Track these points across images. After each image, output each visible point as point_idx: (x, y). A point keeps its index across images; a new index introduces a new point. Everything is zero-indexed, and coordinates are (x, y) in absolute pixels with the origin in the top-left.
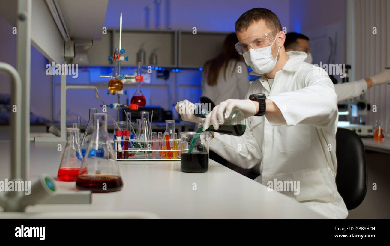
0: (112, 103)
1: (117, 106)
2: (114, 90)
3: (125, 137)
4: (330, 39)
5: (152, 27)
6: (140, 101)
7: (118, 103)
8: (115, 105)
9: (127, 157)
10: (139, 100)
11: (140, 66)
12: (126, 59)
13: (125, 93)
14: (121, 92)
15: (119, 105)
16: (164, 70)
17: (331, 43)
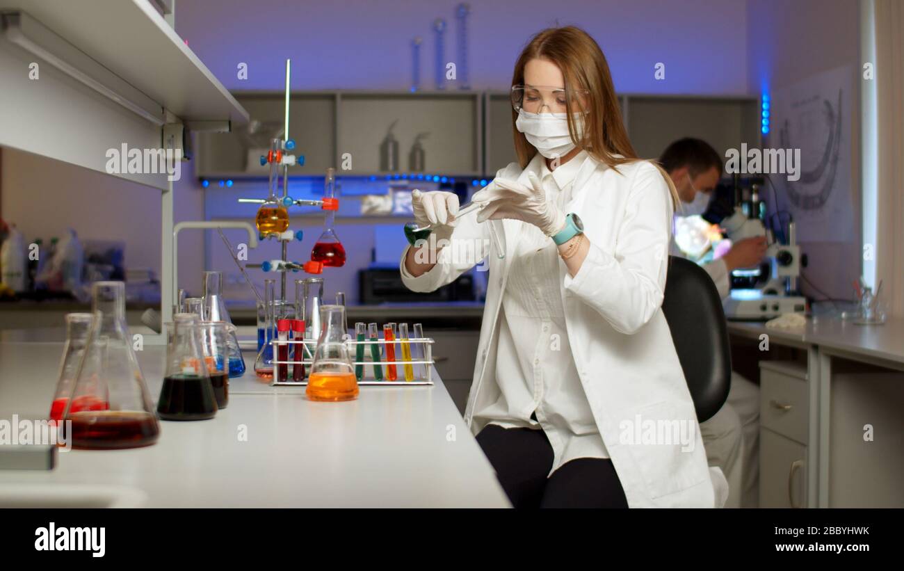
0: (266, 260)
1: (280, 266)
2: (270, 231)
3: (296, 334)
4: (827, 103)
5: (428, 86)
6: (330, 254)
7: (284, 259)
8: (275, 264)
9: (299, 378)
10: (328, 252)
11: (332, 177)
12: (300, 161)
13: (299, 236)
14: (289, 235)
15: (284, 263)
16: (453, 182)
17: (831, 115)
